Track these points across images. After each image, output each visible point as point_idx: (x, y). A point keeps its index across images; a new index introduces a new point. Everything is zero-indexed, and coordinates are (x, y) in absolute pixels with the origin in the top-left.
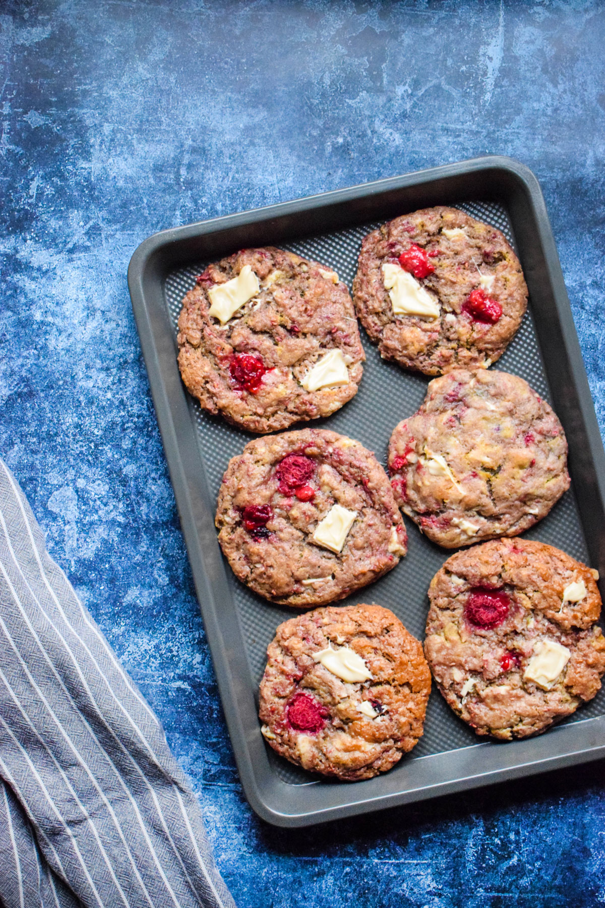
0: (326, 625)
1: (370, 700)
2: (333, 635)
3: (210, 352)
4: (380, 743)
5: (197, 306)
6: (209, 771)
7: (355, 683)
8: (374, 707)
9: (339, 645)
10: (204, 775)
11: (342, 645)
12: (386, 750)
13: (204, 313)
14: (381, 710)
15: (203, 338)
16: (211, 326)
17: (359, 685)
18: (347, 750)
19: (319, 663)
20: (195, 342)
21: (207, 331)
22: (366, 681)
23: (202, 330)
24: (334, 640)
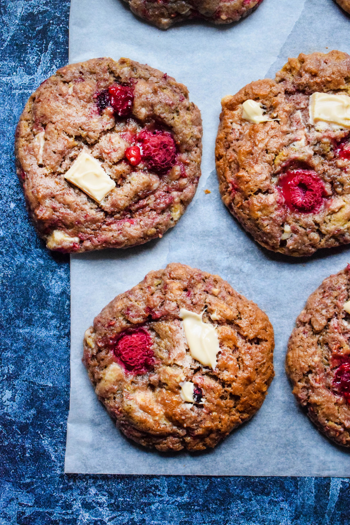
0: (213, 294)
1: (196, 385)
2: (213, 307)
3: (327, 344)
4: (174, 425)
5: (335, 294)
6: (24, 513)
7: (196, 361)
8: (195, 394)
9: (210, 319)
10: (19, 518)
11: (212, 321)
12: (174, 434)
13: (340, 304)
14: (199, 400)
15: (326, 327)
16: (340, 320)
17: (198, 365)
18: (144, 409)
19: (181, 320)
20: (317, 327)
21: (334, 322)
22: (207, 367)
23: (329, 320)
24: (209, 312)
